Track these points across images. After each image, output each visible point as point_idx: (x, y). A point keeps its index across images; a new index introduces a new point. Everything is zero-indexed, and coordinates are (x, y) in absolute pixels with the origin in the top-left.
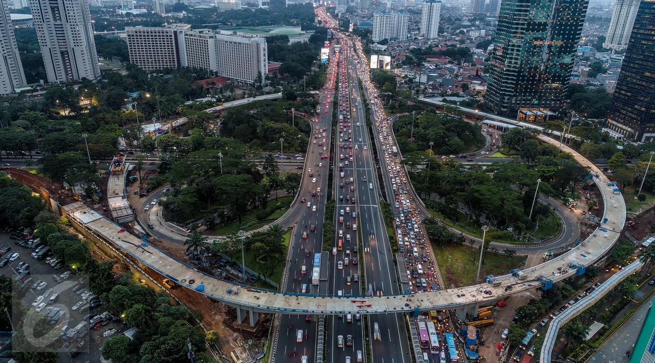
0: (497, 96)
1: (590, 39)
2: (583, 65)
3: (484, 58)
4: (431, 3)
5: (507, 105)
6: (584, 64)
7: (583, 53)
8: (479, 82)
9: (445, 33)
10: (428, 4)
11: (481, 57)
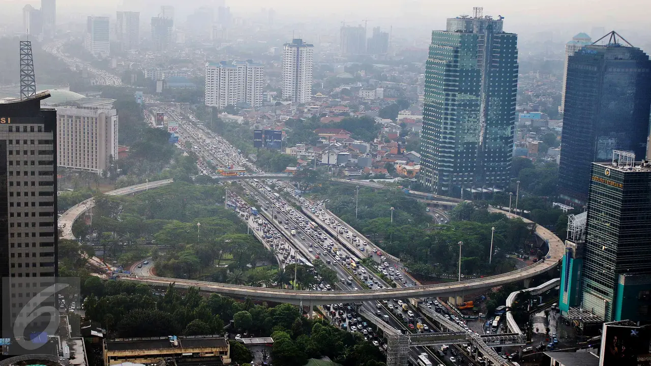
0: (435, 174)
1: (541, 100)
2: (531, 138)
3: (398, 132)
4: (298, 48)
5: (447, 183)
6: (532, 136)
7: (532, 121)
8: (405, 162)
9: (319, 94)
10: (293, 49)
11: (394, 131)
